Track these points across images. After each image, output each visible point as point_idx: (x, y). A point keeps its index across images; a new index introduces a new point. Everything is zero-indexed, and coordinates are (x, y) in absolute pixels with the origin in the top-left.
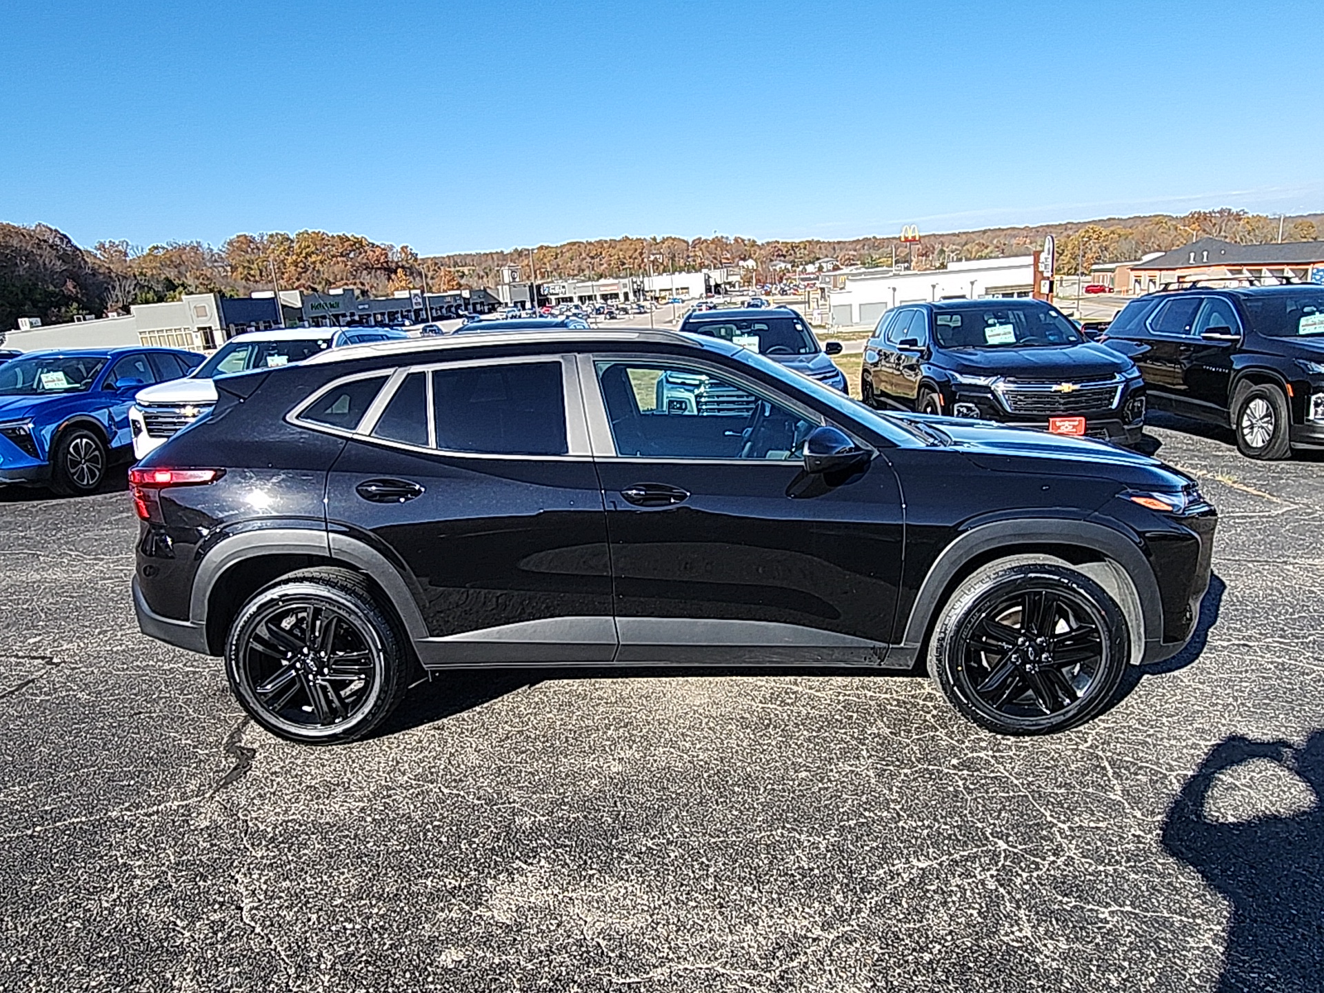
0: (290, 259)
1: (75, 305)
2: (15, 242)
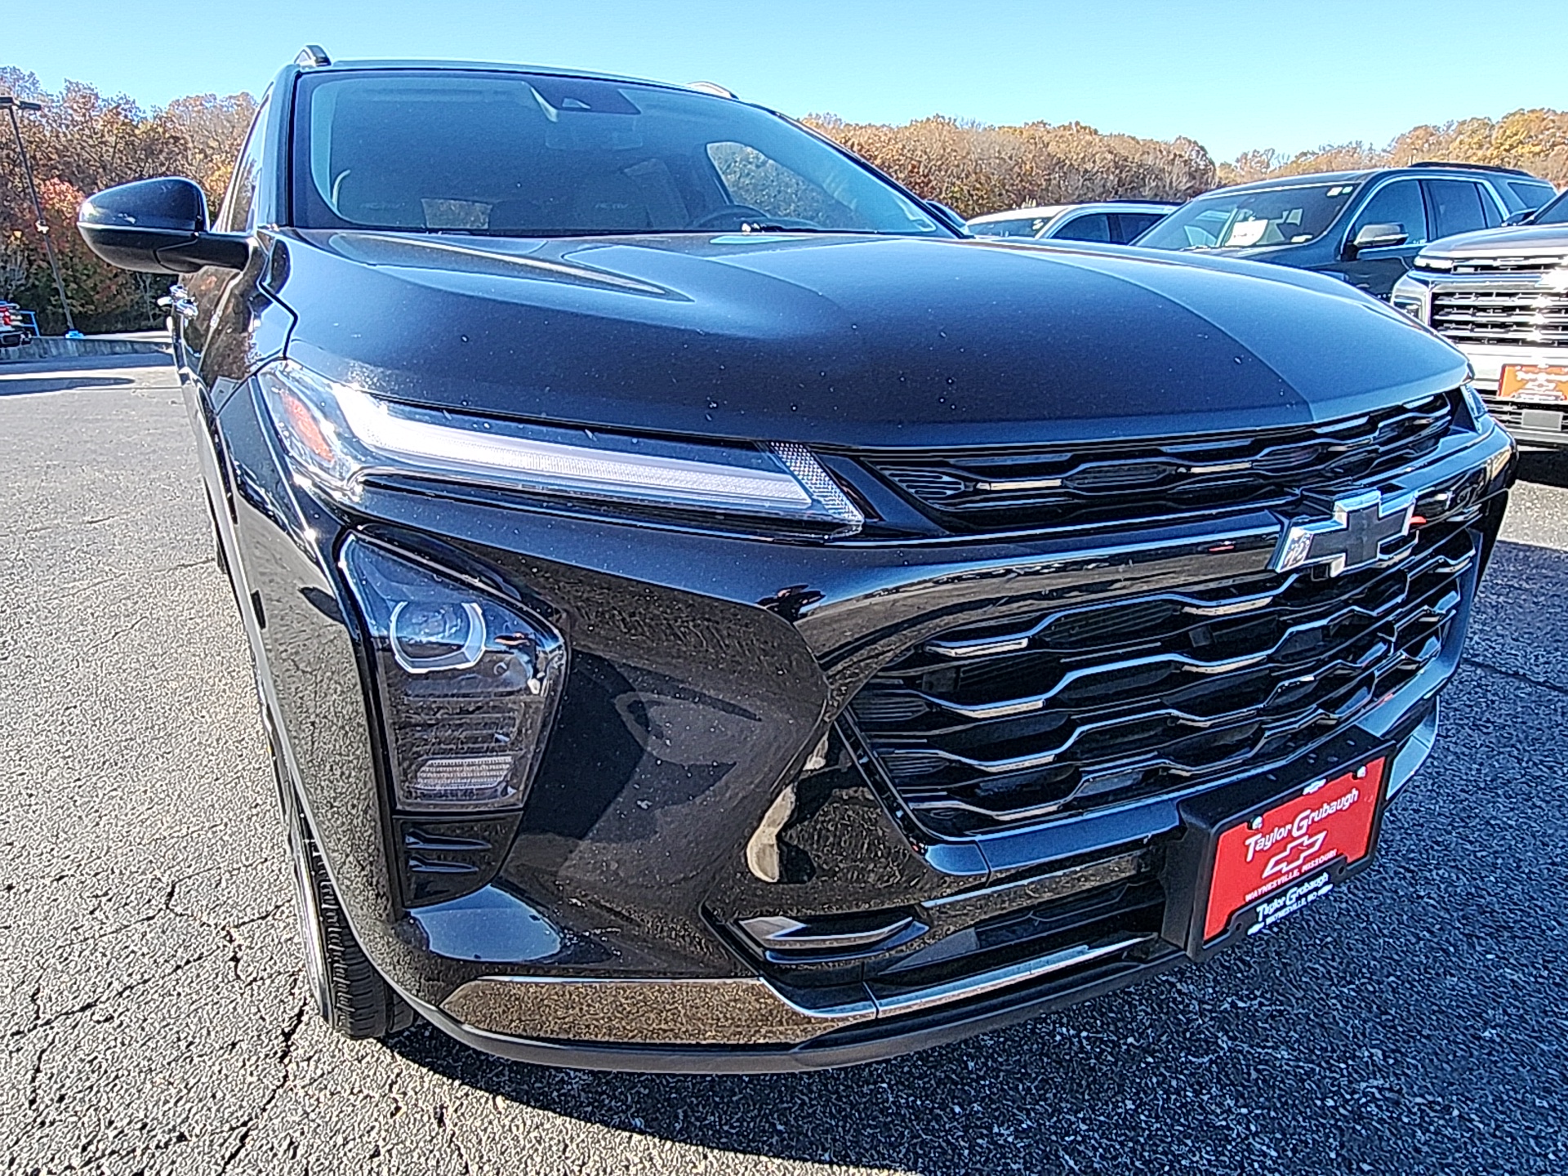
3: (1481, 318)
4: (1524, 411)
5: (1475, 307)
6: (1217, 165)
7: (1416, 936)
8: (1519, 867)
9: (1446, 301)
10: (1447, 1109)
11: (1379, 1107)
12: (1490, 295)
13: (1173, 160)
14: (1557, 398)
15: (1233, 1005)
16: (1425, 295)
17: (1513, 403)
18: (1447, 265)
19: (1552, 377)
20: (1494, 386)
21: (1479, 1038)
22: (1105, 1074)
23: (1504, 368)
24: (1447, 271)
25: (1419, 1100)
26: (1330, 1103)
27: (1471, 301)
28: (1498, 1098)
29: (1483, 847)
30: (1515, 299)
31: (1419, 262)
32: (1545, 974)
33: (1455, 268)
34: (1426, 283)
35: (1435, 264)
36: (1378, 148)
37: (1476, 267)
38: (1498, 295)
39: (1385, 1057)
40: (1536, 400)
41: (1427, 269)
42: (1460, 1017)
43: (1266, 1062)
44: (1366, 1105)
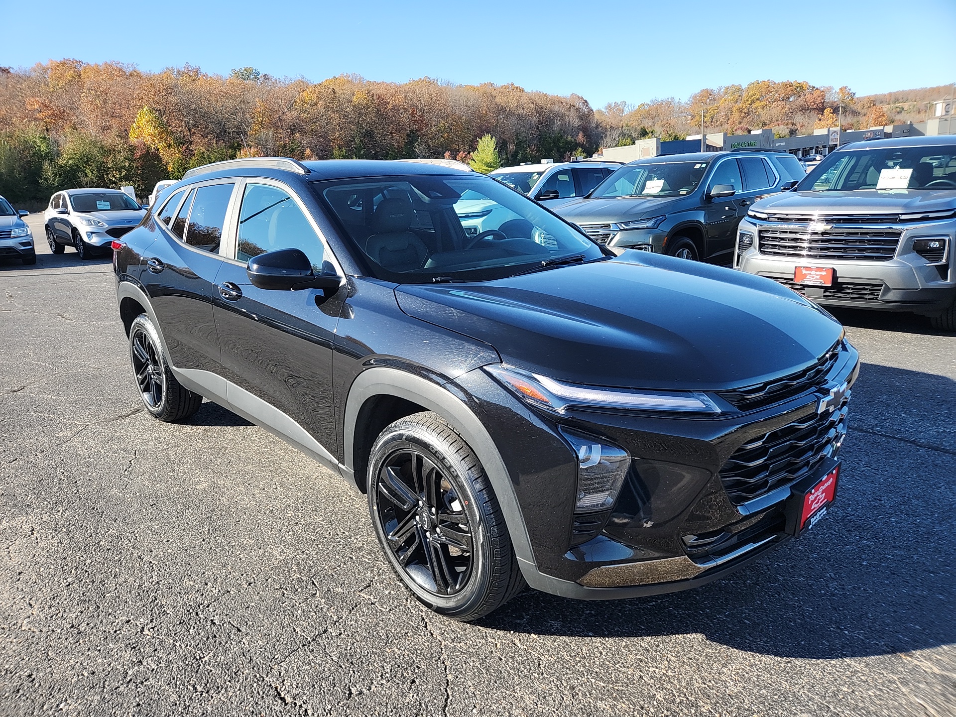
0: (737, 106)
1: (580, 149)
2: (556, 108)
3: (782, 243)
4: (806, 288)
5: (780, 238)
6: (594, 111)
7: (831, 533)
8: (858, 504)
9: (765, 235)
10: (859, 588)
11: (838, 591)
12: (786, 232)
13: (570, 108)
14: (821, 282)
15: (778, 565)
16: (755, 231)
17: (801, 285)
18: (765, 216)
19: (818, 273)
20: (792, 277)
21: (862, 565)
22: (745, 594)
23: (796, 268)
24: (764, 219)
25: (850, 587)
26: (823, 592)
27: (778, 235)
28: (874, 582)
29: (843, 498)
30: (798, 235)
31: (750, 213)
32: (877, 541)
33: (769, 218)
34: (755, 224)
35: (758, 215)
36: (683, 102)
37: (778, 218)
38: (790, 232)
39: (835, 575)
40: (811, 283)
41: (755, 217)
42: (854, 559)
43: (797, 582)
44: (834, 591)
